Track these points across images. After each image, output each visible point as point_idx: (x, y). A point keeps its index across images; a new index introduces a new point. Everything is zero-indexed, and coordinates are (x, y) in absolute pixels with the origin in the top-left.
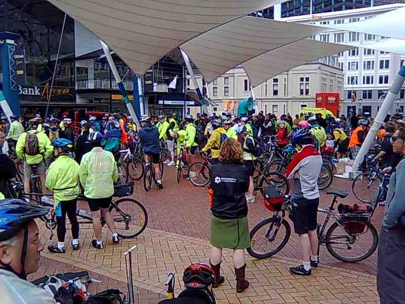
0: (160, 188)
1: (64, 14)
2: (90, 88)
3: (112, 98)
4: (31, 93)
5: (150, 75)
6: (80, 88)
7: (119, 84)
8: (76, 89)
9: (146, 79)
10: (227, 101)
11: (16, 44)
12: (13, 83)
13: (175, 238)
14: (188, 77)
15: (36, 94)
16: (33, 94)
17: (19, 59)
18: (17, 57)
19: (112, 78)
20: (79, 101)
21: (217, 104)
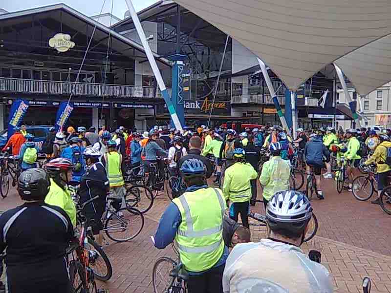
0: (321, 199)
1: (227, 35)
2: (243, 102)
3: (265, 112)
4: (193, 106)
5: (302, 89)
6: (234, 103)
7: (273, 98)
8: (231, 103)
9: (297, 93)
10: (380, 115)
11: (184, 65)
12: (180, 98)
13: (346, 247)
14: (338, 91)
15: (196, 108)
16: (194, 108)
17: (186, 78)
18: (184, 75)
19: (265, 93)
20: (234, 114)
21: (369, 118)
